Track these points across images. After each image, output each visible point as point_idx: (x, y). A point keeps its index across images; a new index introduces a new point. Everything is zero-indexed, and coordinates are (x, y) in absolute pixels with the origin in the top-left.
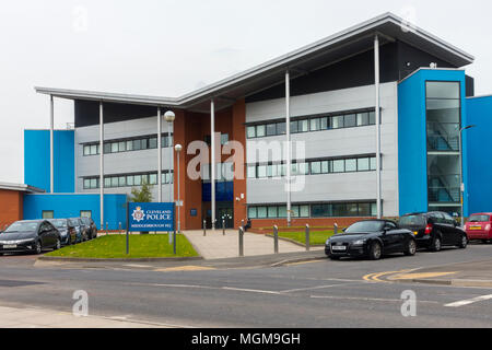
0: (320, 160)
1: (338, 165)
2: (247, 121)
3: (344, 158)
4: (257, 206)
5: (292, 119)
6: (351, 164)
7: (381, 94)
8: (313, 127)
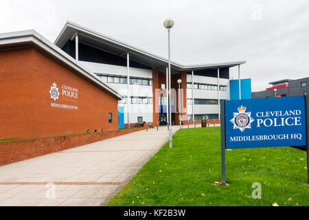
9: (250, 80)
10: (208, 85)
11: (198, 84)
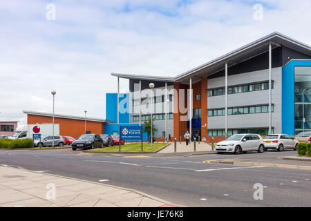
0: (243, 107)
1: (252, 110)
2: (208, 88)
3: (255, 106)
4: (212, 130)
5: (228, 87)
6: (258, 109)
7: (272, 73)
8: (240, 91)
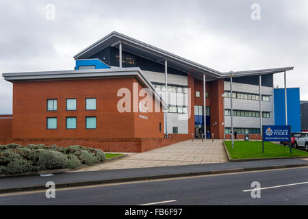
4: (229, 128)
9: (298, 89)
10: (248, 94)
11: (237, 93)
